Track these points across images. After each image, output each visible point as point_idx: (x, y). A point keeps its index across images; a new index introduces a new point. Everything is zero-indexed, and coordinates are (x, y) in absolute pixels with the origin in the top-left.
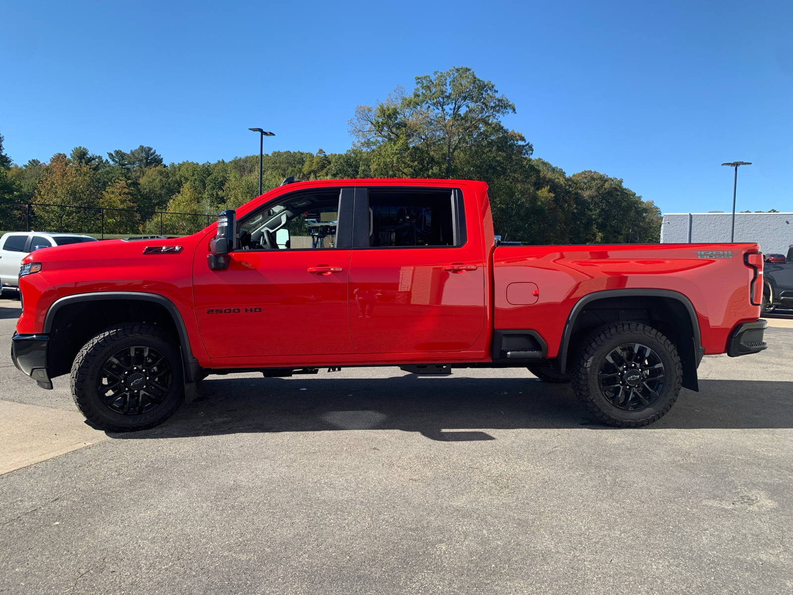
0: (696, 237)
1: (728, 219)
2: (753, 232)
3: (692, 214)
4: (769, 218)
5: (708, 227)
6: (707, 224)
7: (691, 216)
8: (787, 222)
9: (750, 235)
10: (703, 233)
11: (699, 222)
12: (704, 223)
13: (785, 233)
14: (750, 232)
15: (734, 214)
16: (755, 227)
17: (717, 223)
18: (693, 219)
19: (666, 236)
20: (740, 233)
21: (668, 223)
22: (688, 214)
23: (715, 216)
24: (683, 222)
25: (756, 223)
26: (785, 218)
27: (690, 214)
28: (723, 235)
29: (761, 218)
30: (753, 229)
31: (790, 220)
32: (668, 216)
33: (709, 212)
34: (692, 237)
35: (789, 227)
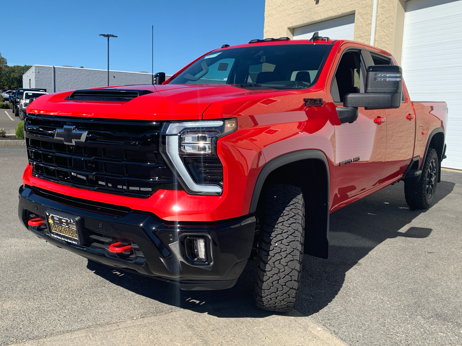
0: (58, 83)
1: (79, 72)
2: (95, 82)
3: (55, 67)
4: (103, 73)
5: (66, 77)
6: (66, 75)
7: (54, 68)
8: (114, 77)
9: (93, 84)
10: (63, 81)
11: (60, 73)
12: (63, 74)
13: (113, 83)
14: (93, 82)
15: (108, 71)
16: (95, 78)
17: (72, 75)
18: (56, 70)
19: (37, 82)
20: (87, 83)
21: (38, 72)
22: (52, 66)
23: (71, 69)
24: (49, 72)
25: (96, 76)
26: (113, 74)
27: (54, 67)
28: (77, 83)
29: (99, 73)
30: (94, 80)
31: (116, 75)
32: (38, 67)
33: (63, 66)
34: (56, 83)
35: (115, 80)
